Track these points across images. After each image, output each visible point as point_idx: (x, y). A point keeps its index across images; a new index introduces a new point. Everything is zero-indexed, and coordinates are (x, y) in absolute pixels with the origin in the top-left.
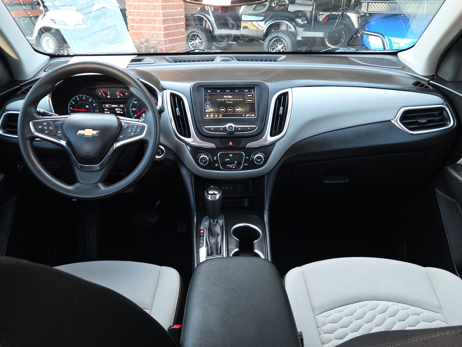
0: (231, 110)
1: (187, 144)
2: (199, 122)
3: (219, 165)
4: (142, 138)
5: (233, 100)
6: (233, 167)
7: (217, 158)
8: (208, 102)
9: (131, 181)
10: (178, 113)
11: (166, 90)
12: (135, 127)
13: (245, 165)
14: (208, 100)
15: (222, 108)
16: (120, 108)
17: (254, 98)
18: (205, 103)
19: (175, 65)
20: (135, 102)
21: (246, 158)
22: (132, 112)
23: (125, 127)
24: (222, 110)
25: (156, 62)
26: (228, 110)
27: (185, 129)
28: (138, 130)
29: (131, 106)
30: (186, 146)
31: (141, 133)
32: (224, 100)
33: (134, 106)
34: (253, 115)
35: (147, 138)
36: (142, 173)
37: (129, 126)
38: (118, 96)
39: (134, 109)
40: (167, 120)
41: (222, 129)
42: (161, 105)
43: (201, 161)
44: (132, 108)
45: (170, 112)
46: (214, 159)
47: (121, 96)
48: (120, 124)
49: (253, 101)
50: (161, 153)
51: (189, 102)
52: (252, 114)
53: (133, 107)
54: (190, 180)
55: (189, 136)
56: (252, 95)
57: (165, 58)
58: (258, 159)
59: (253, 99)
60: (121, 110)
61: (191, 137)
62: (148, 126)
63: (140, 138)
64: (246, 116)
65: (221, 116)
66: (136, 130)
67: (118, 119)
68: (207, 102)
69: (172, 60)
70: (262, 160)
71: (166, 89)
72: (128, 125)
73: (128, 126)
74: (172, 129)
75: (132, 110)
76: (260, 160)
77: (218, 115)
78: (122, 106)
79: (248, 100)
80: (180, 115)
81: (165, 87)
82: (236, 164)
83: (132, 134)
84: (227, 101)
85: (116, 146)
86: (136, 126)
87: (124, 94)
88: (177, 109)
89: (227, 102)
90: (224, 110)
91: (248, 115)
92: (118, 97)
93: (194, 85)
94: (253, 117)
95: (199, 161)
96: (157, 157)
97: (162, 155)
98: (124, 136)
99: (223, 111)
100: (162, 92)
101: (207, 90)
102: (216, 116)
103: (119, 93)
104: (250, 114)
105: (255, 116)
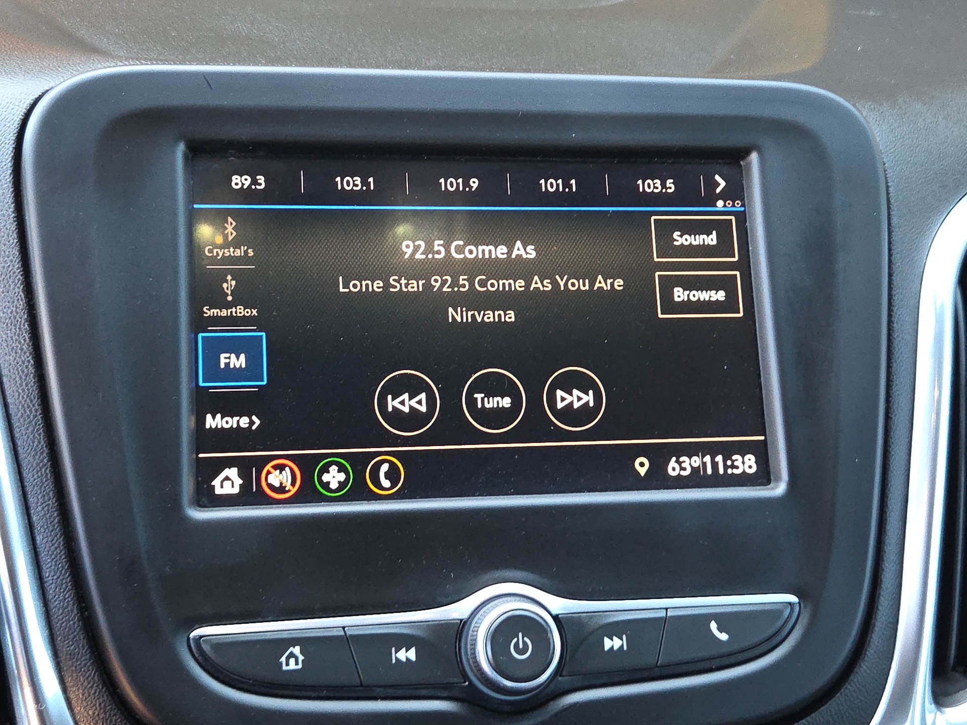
0: (506, 402)
5: (520, 285)
8: (240, 311)
14: (229, 285)
15: (396, 389)
17: (745, 265)
18: (199, 323)
24: (403, 403)
26: (471, 402)
34: (747, 464)
41: (412, 654)
49: (729, 305)
52: (728, 451)
56: (723, 229)
59: (726, 284)
64: (673, 468)
65: (386, 483)
68: (224, 313)
77: (358, 463)
79: (679, 294)
84: (458, 300)
89: (455, 315)
90: (420, 403)
91: (690, 463)
94: (743, 480)
99: (414, 419)
101: (216, 165)
102: (334, 477)
104: (712, 450)
105: (764, 476)
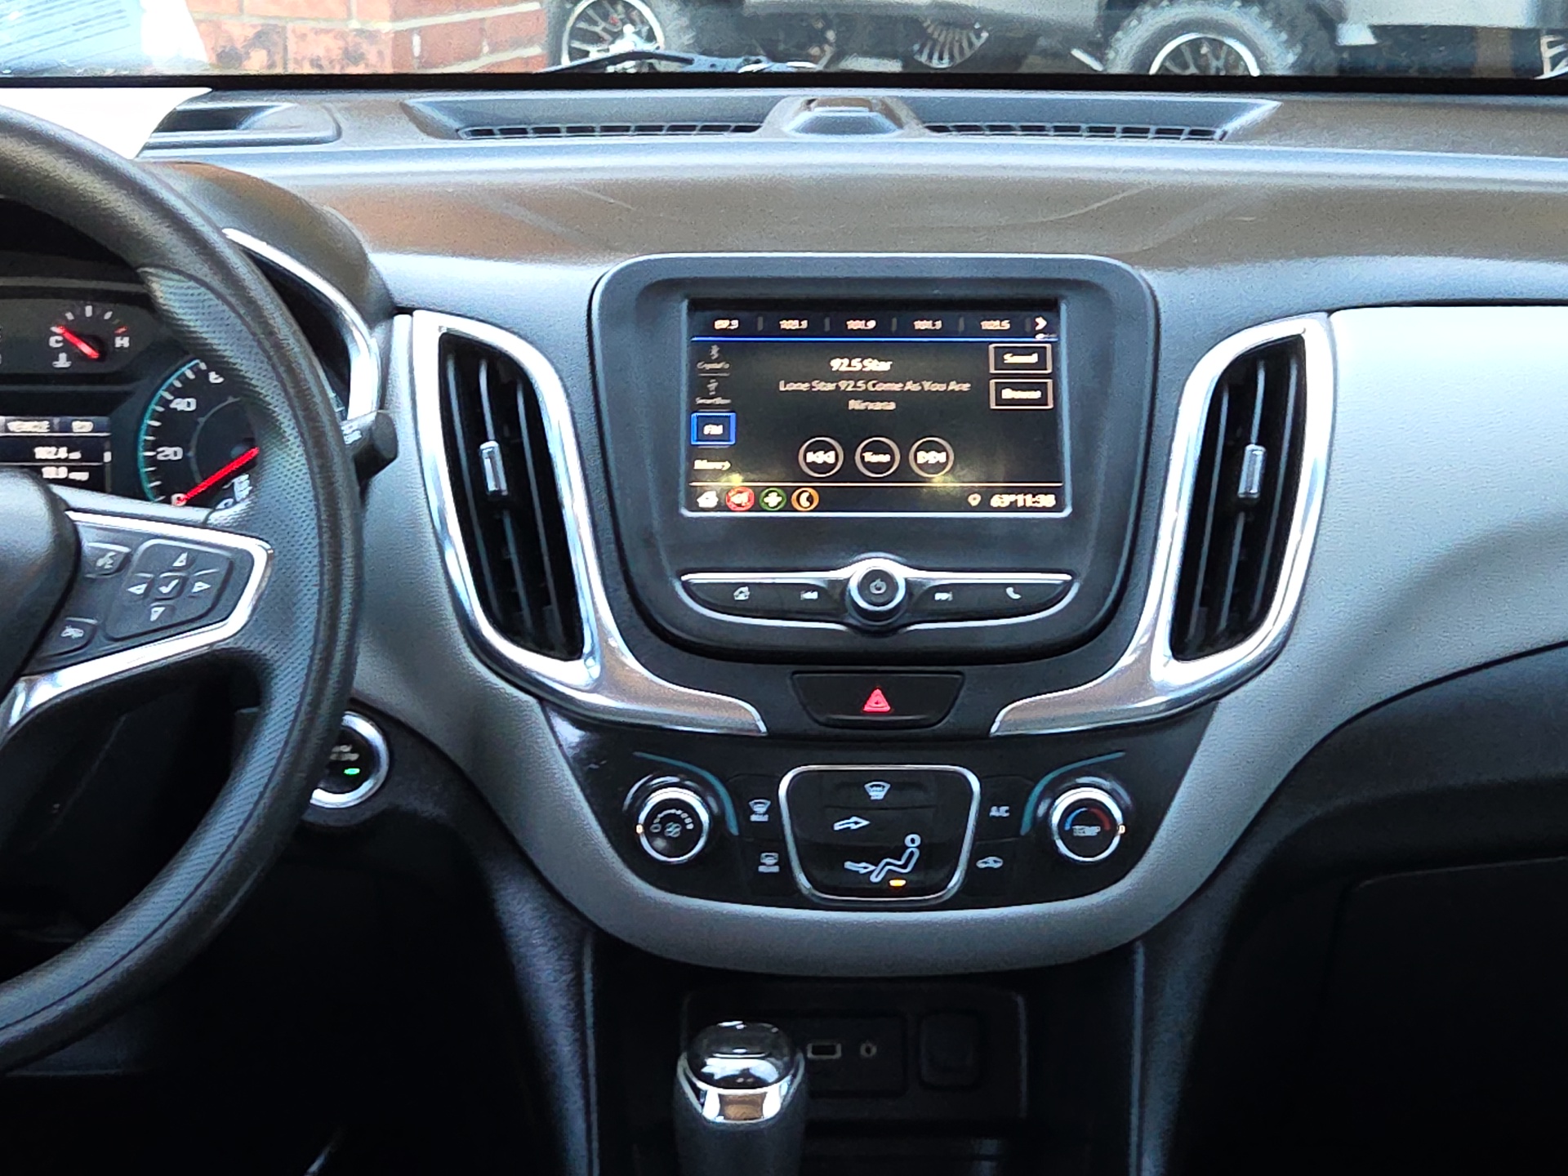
0: (885, 458)
1: (553, 701)
2: (649, 541)
3: (784, 862)
4: (222, 645)
5: (897, 387)
6: (894, 883)
7: (774, 810)
8: (719, 401)
9: (125, 964)
10: (495, 480)
11: (411, 315)
12: (181, 562)
13: (981, 865)
14: (713, 386)
15: (814, 448)
16: (72, 444)
17: (1054, 376)
18: (694, 408)
19: (476, 152)
20: (180, 405)
21: (994, 812)
22: (152, 476)
23: (100, 563)
24: (819, 457)
25: (339, 134)
26: (862, 458)
27: (539, 599)
28: (199, 587)
29: (153, 431)
30: (542, 717)
31: (217, 608)
32: (831, 387)
33: (172, 428)
34: (1048, 500)
35: (263, 647)
36: (213, 904)
37: (136, 558)
38: (63, 356)
39: (171, 453)
40: (414, 522)
41: (814, 595)
42: (372, 417)
43: (656, 828)
44: (154, 446)
45: (436, 469)
46: (754, 818)
47: (84, 356)
48: (67, 543)
49: (1043, 401)
50: (356, 771)
51: (574, 398)
52: (1035, 492)
53: (162, 437)
54: (571, 976)
55: (571, 649)
56: (1042, 352)
57: (405, 109)
58: (1082, 820)
59: (1042, 387)
60: (76, 455)
61: (587, 649)
62: (270, 557)
63: (211, 645)
64: (996, 502)
65: (805, 504)
66: (184, 584)
67: (58, 507)
68: (709, 402)
69: (456, 125)
70: (1108, 827)
71: (409, 311)
72: (125, 550)
73: (127, 558)
74: (445, 590)
75: (152, 461)
76: (1091, 831)
77: (789, 492)
78: (82, 427)
79: (1007, 394)
80: (505, 493)
81: (401, 298)
82: (912, 854)
83: (154, 617)
84: (855, 395)
85: (33, 704)
86: (184, 556)
87: (102, 344)
88: (490, 446)
89: (854, 405)
90: (830, 457)
91: (1007, 500)
92: (62, 362)
93: (615, 276)
94: (1044, 509)
95: (640, 829)
96: (322, 797)
97: (366, 787)
98: (95, 628)
99: (825, 467)
100: (380, 331)
101: (708, 314)
102: (773, 500)
103: (68, 336)
104: (1024, 491)
105: (1058, 508)
